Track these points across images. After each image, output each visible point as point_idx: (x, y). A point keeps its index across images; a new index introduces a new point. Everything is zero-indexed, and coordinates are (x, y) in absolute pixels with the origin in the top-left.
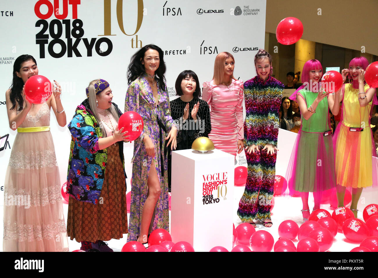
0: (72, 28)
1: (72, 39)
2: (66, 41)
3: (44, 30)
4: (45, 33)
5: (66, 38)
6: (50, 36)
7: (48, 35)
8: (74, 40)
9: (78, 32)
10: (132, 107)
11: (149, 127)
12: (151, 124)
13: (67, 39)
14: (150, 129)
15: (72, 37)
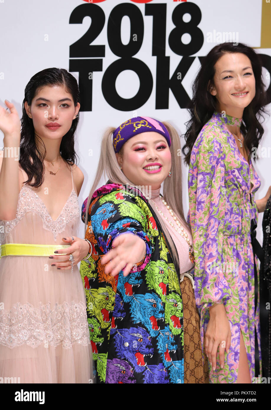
0: (170, 26)
1: (169, 58)
2: (151, 63)
3: (93, 32)
4: (96, 42)
5: (153, 55)
6: (108, 50)
7: (103, 47)
8: (175, 60)
9: (186, 39)
10: (202, 201)
11: (234, 250)
12: (239, 241)
13: (155, 58)
14: (238, 255)
15: (169, 52)
